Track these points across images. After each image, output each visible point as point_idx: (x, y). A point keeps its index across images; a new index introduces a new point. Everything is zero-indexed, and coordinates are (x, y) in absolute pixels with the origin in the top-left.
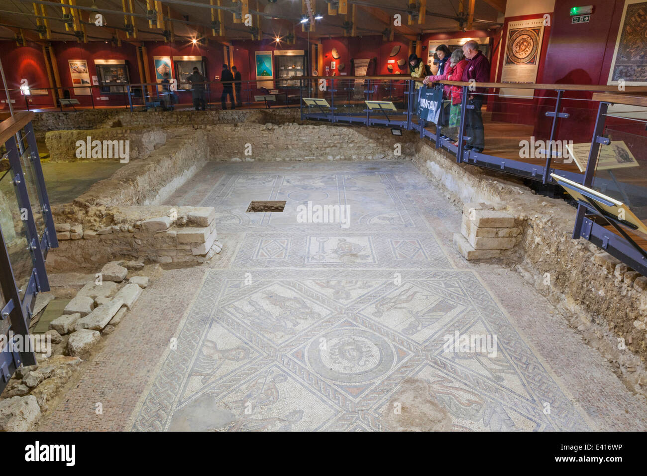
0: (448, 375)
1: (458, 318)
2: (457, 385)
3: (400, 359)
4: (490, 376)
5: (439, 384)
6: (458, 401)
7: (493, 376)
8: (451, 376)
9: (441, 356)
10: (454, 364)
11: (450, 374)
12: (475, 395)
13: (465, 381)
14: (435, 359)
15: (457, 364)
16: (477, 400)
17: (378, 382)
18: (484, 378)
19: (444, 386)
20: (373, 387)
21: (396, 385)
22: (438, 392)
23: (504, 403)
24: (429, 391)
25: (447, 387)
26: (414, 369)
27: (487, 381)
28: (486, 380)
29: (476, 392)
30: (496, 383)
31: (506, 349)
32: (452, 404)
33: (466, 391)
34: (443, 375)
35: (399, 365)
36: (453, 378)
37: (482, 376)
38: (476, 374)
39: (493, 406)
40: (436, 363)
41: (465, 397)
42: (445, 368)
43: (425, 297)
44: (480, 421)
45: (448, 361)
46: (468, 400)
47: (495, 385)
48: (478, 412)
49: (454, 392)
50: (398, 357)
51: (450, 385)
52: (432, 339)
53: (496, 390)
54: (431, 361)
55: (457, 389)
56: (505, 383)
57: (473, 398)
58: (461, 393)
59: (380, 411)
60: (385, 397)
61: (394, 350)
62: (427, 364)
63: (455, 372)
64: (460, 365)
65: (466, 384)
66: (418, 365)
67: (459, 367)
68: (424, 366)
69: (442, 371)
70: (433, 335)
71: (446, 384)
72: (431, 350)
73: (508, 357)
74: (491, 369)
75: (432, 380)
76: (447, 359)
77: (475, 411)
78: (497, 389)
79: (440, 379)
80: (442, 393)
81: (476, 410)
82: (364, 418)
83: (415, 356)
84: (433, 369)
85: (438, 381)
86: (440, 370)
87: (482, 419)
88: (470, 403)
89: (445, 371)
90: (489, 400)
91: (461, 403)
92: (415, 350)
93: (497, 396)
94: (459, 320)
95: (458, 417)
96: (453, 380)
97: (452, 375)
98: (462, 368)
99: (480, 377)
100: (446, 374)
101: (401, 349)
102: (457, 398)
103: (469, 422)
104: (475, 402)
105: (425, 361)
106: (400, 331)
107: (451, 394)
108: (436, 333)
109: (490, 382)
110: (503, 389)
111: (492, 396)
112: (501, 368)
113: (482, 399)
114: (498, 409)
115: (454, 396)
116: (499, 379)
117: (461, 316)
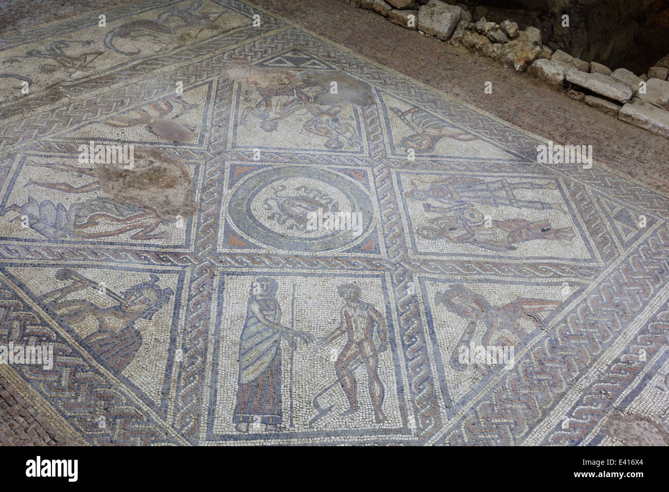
0: (145, 245)
1: (208, 381)
2: (124, 237)
3: (228, 231)
4: (80, 271)
5: (148, 227)
6: (109, 216)
7: (76, 275)
8: (140, 245)
9: (177, 272)
10: (148, 267)
11: (143, 249)
12: (91, 236)
13: (115, 247)
14: (182, 261)
15: (143, 270)
16: (85, 230)
17: (228, 192)
18: (88, 263)
19: (140, 226)
20: (226, 183)
21: (202, 200)
22: (142, 215)
23: (46, 244)
24: (155, 211)
25: (135, 227)
26: (198, 228)
27: (82, 262)
28: (85, 262)
29: (91, 240)
30: (68, 265)
31: (75, 353)
32: (114, 210)
33: (107, 235)
34: (152, 242)
35: (221, 222)
36: (135, 245)
37: (93, 266)
38: (104, 264)
39: (61, 233)
40: (176, 255)
41: (103, 226)
42: (157, 254)
43: (324, 403)
44: (68, 207)
45: (159, 268)
46: (97, 224)
47: (67, 262)
48: (76, 216)
49: (121, 226)
50: (234, 233)
51: (133, 233)
52: (215, 296)
53: (62, 256)
54: (183, 254)
55: (121, 232)
56: (53, 272)
57: (92, 230)
58: (111, 229)
59: (193, 167)
60: (201, 182)
61: (251, 240)
62: (187, 246)
63: (138, 255)
64: (137, 270)
65: (111, 244)
66: (198, 237)
67: (135, 266)
68: (188, 240)
69: (157, 246)
70: (220, 304)
71: (139, 230)
72: (201, 273)
73: (63, 333)
74: (84, 287)
75: (162, 227)
76: (164, 272)
77: (81, 214)
78: (62, 258)
79: (152, 233)
80: (136, 217)
81: (80, 217)
82: (202, 153)
83: (214, 249)
84: (172, 244)
85: (153, 230)
86: (162, 247)
87: (67, 209)
88: (92, 222)
89: (153, 249)
90: (68, 239)
91: (103, 215)
92: (222, 258)
93: (58, 248)
94: (203, 378)
95: (99, 198)
96: (134, 242)
97: (139, 248)
98: (130, 266)
99: (95, 263)
100: (149, 246)
101: (243, 247)
102: (113, 219)
103: (83, 199)
104: (85, 226)
105: (192, 249)
106: (279, 280)
107: (124, 221)
108: (220, 314)
109: (77, 262)
110: (54, 262)
111: (67, 245)
112: (69, 297)
113: (78, 236)
114: (51, 231)
115: (118, 220)
116: (64, 275)
117: (207, 393)
